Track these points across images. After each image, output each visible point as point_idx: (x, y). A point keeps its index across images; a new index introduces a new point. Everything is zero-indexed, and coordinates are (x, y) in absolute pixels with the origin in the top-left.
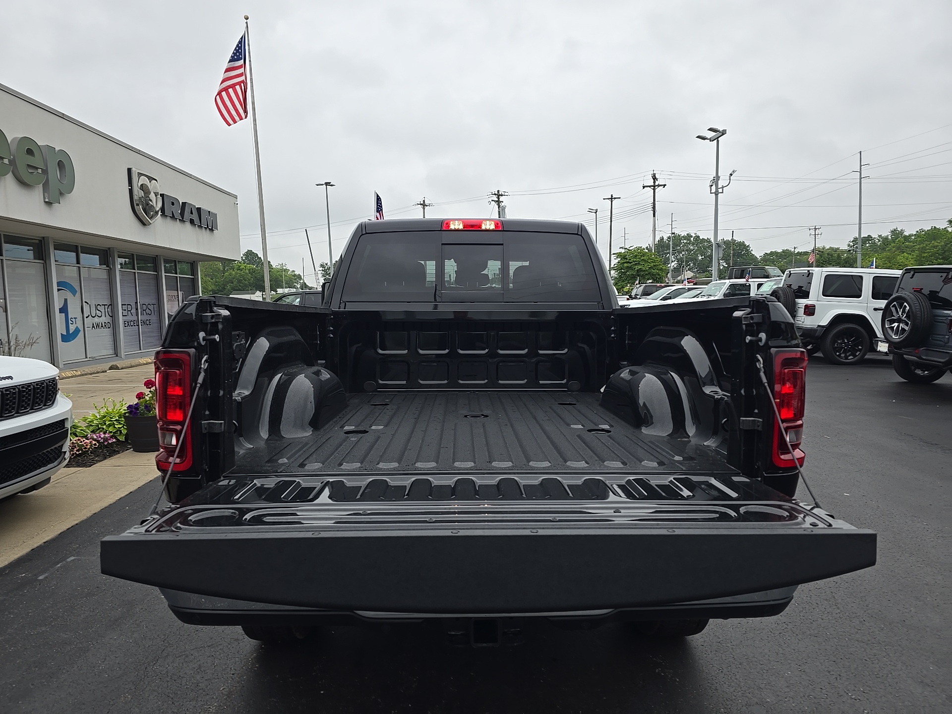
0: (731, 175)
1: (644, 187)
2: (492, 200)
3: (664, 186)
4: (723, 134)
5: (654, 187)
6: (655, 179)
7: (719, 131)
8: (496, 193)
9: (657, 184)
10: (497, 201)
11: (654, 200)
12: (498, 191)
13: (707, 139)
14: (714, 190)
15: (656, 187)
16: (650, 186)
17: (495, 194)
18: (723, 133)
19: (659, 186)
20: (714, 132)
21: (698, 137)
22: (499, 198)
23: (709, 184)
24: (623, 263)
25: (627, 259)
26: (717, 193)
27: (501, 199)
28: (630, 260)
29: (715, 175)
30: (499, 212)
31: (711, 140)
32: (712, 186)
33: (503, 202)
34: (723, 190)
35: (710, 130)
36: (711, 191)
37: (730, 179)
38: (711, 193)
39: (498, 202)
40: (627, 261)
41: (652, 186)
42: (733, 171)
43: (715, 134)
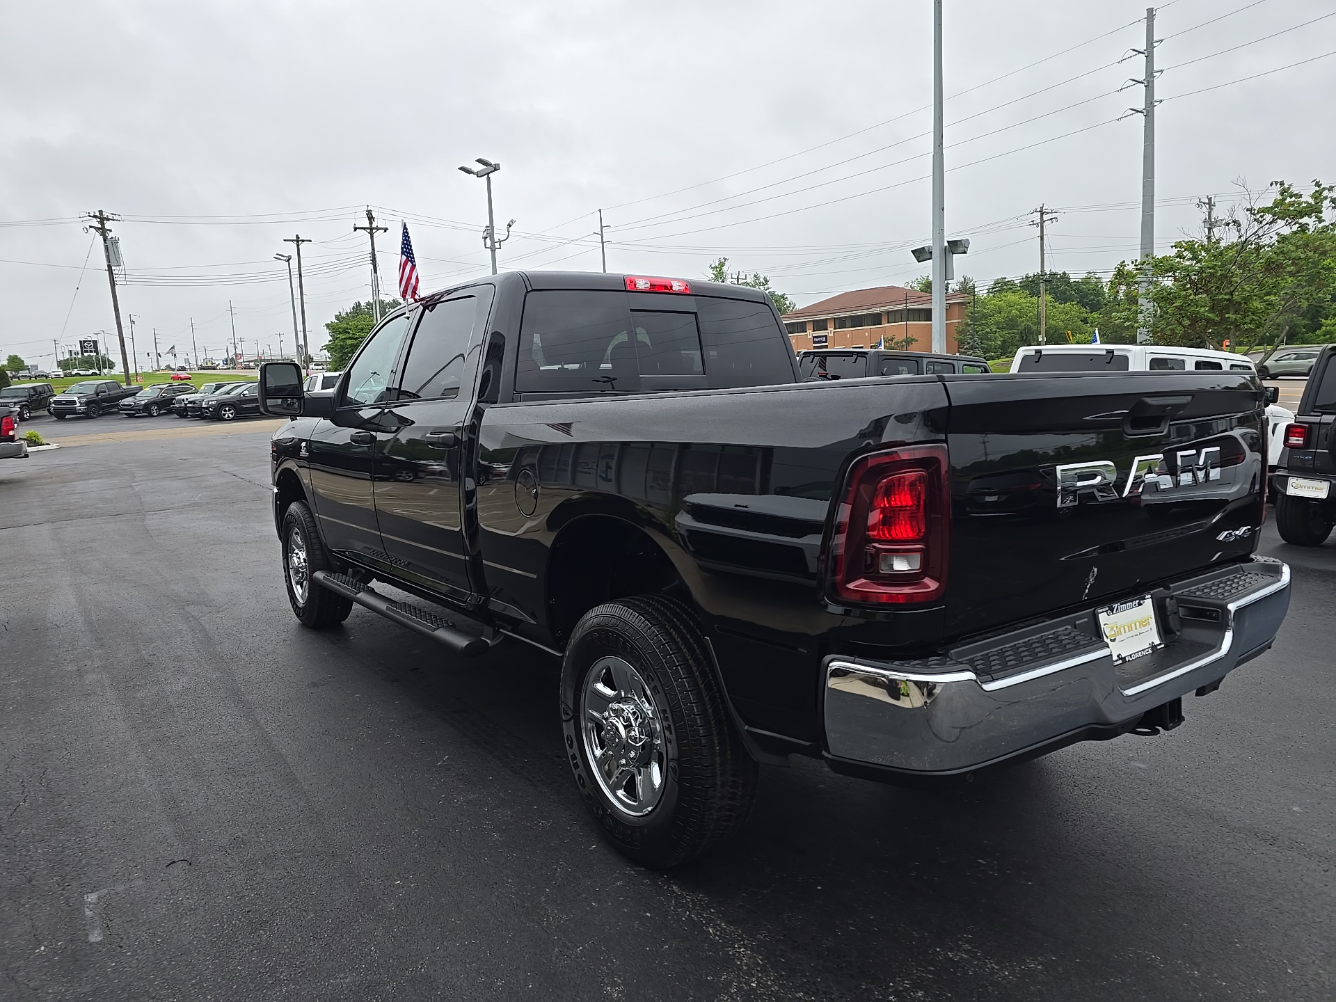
0: (510, 225)
1: (356, 229)
2: (91, 227)
3: (386, 230)
4: (496, 170)
5: (371, 230)
6: (371, 218)
7: (490, 165)
8: (97, 214)
9: (374, 225)
10: (100, 229)
11: (373, 249)
12: (101, 212)
13: (473, 173)
14: (489, 244)
15: (374, 231)
16: (364, 228)
17: (95, 216)
18: (496, 168)
19: (378, 229)
20: (484, 165)
21: (462, 169)
22: (103, 224)
23: (481, 235)
24: (345, 339)
25: (349, 333)
26: (493, 249)
27: (108, 225)
28: (354, 334)
29: (488, 224)
30: (106, 248)
31: (479, 175)
32: (486, 238)
33: (111, 231)
34: (500, 245)
35: (479, 161)
36: (485, 244)
37: (509, 232)
38: (486, 248)
39: (103, 231)
40: (350, 335)
41: (367, 228)
42: (512, 221)
43: (485, 167)
